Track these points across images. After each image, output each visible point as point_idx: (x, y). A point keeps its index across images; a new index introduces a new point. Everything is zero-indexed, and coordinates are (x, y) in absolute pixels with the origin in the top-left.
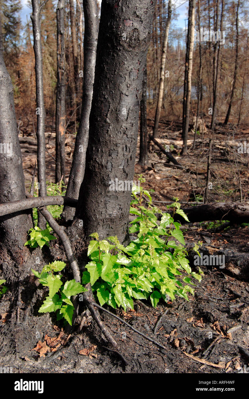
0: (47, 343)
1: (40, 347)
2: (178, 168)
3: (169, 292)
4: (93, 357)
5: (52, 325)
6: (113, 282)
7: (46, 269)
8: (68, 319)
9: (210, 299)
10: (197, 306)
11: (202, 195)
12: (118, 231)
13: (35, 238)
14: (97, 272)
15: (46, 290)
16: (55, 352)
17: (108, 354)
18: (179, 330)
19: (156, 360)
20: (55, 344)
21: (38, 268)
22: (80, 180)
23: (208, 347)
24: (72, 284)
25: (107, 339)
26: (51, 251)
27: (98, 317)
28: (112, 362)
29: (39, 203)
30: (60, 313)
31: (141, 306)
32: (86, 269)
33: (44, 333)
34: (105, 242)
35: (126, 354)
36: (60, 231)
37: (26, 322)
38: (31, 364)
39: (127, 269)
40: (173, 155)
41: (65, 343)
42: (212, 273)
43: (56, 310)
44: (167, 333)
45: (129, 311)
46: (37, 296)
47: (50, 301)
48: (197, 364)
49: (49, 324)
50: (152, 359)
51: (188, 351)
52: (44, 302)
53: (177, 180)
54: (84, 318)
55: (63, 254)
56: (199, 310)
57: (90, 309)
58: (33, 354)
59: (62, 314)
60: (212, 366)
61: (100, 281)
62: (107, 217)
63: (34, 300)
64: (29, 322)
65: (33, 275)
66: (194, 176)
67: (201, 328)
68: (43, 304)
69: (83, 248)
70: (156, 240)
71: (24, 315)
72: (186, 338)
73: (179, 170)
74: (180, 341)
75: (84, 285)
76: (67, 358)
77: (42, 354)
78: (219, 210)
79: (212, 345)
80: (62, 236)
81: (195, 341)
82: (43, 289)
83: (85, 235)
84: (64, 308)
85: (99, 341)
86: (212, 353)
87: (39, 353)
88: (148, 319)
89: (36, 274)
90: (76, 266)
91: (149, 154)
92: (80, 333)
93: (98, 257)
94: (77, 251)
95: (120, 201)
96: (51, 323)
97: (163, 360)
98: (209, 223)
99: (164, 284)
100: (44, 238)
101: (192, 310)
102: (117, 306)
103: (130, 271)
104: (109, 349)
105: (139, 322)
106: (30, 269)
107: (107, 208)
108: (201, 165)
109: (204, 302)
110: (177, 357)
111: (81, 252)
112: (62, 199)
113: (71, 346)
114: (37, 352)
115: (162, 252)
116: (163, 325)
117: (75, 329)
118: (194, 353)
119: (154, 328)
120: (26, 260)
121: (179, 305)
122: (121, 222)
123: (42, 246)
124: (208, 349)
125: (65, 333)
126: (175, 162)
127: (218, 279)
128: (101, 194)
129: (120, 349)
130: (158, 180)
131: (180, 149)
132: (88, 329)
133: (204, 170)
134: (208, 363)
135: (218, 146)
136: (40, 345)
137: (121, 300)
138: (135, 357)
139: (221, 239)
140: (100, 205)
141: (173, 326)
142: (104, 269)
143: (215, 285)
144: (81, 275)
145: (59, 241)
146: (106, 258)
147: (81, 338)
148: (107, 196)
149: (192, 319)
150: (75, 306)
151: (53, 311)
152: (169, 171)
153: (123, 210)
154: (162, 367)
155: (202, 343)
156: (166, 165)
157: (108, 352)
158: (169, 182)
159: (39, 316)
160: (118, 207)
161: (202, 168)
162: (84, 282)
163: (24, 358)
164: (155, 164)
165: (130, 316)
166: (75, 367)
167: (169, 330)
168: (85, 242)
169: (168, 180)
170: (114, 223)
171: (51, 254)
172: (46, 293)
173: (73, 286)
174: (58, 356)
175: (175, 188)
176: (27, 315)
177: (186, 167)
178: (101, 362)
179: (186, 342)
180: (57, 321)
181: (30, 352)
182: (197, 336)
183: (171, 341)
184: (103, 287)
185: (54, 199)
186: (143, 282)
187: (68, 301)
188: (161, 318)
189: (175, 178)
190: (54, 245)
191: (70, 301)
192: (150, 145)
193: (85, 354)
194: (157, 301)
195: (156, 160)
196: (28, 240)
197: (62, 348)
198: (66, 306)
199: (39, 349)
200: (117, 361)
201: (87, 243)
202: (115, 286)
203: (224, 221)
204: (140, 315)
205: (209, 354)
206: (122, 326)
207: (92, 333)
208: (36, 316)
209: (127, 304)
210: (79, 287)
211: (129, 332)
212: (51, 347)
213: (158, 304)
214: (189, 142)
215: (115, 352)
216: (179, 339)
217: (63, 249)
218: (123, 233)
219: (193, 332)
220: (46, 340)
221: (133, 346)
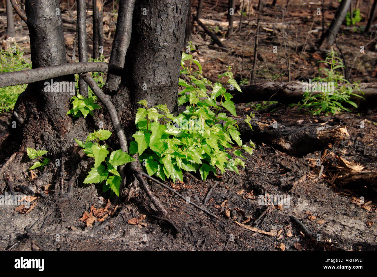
0: (93, 213)
1: (87, 217)
2: (223, 50)
3: (220, 164)
4: (143, 226)
5: (98, 196)
6: (162, 152)
7: (90, 137)
8: (115, 190)
9: (260, 173)
10: (247, 180)
11: (248, 78)
12: (166, 101)
13: (78, 106)
14: (145, 142)
15: (91, 161)
16: (102, 223)
17: (158, 223)
18: (229, 201)
19: (208, 228)
20: (102, 214)
21: (82, 138)
22: (124, 49)
23: (259, 216)
24: (118, 154)
25: (157, 209)
26: (95, 121)
27: (147, 187)
28: (162, 231)
29: (82, 69)
30: (107, 184)
31: (190, 179)
32: (134, 139)
33: (90, 204)
34: (154, 110)
35: (177, 222)
36: (106, 99)
37: (71, 192)
38: (78, 233)
39: (176, 139)
40: (217, 37)
41: (113, 213)
42: (262, 149)
43: (102, 181)
44: (217, 204)
45: (178, 184)
46: (81, 167)
47: (95, 171)
48: (248, 232)
49: (95, 195)
50: (203, 227)
51: (239, 221)
52: (89, 173)
53: (222, 63)
54: (132, 188)
55: (108, 124)
56: (249, 183)
57: (139, 179)
58: (79, 224)
59: (109, 185)
60: (264, 234)
61: (148, 152)
62: (156, 84)
63: (78, 171)
64: (74, 193)
65: (76, 145)
66: (240, 59)
67: (251, 200)
68: (88, 174)
69: (130, 118)
70: (206, 111)
71: (69, 185)
72: (237, 209)
73: (224, 52)
74: (231, 211)
75: (131, 156)
76: (116, 227)
77: (89, 223)
78: (268, 89)
79: (263, 214)
80: (107, 104)
81: (246, 211)
82: (87, 160)
83: (132, 104)
84: (110, 179)
85: (148, 211)
86: (264, 221)
87: (86, 223)
88: (198, 191)
89: (80, 143)
90: (123, 136)
91: (192, 35)
92: (128, 203)
93: (146, 127)
94: (123, 121)
95: (170, 68)
96: (97, 194)
97: (215, 227)
98: (255, 105)
99: (214, 156)
100: (87, 107)
101: (242, 183)
102: (166, 177)
103: (179, 141)
104: (159, 218)
105: (188, 193)
106: (74, 139)
107: (156, 75)
108: (247, 48)
109: (254, 175)
110: (228, 226)
111: (127, 122)
112: (106, 66)
113: (119, 216)
114: (84, 222)
115: (212, 124)
116: (213, 197)
117: (123, 200)
118: (245, 222)
119: (204, 199)
120: (69, 130)
121: (229, 179)
122: (170, 91)
123: (85, 115)
124: (259, 218)
125: (112, 204)
126: (220, 44)
127: (268, 154)
128: (149, 59)
129: (171, 218)
130: (202, 63)
131: (225, 31)
132: (137, 199)
133: (250, 53)
134: (259, 231)
135: (265, 28)
136: (86, 215)
137: (170, 171)
138: (186, 225)
139: (269, 119)
140: (148, 72)
141: (223, 197)
142: (152, 138)
143: (265, 160)
144: (128, 145)
145: (104, 110)
146: (155, 128)
147: (129, 208)
148: (156, 62)
149: (242, 192)
150: (122, 177)
151: (99, 182)
152: (214, 54)
153: (172, 78)
154: (214, 234)
155: (253, 213)
156: (211, 47)
157: (158, 221)
158: (213, 65)
159: (84, 188)
160: (167, 74)
161: (248, 51)
162: (131, 152)
163: (70, 228)
164: (199, 46)
165: (179, 188)
166: (124, 236)
167: (219, 202)
168: (132, 112)
169: (213, 62)
170: (163, 92)
171: (96, 124)
172: (92, 165)
173: (120, 156)
174: (105, 225)
175: (220, 71)
176: (72, 186)
177: (231, 49)
178: (151, 230)
179: (237, 211)
180: (103, 193)
181: (77, 223)
182: (248, 207)
183: (221, 212)
184: (151, 158)
185: (98, 65)
186: (193, 153)
187: (115, 172)
188: (212, 189)
189: (220, 60)
190: (98, 114)
191: (117, 172)
192: (194, 26)
193: (134, 223)
194: (206, 174)
195: (200, 42)
196: (70, 109)
197: (109, 218)
198: (113, 177)
199: (86, 220)
200: (167, 229)
201: (134, 113)
202: (164, 156)
203: (271, 103)
204: (190, 187)
205: (261, 223)
206: (171, 197)
207: (141, 203)
208: (81, 187)
209: (176, 176)
210: (126, 157)
211: (179, 203)
212: (98, 218)
213: (208, 177)
214: (235, 23)
215: (166, 221)
216: (229, 210)
217: (108, 119)
218: (172, 103)
219: (244, 203)
220: (92, 211)
221: (183, 216)
